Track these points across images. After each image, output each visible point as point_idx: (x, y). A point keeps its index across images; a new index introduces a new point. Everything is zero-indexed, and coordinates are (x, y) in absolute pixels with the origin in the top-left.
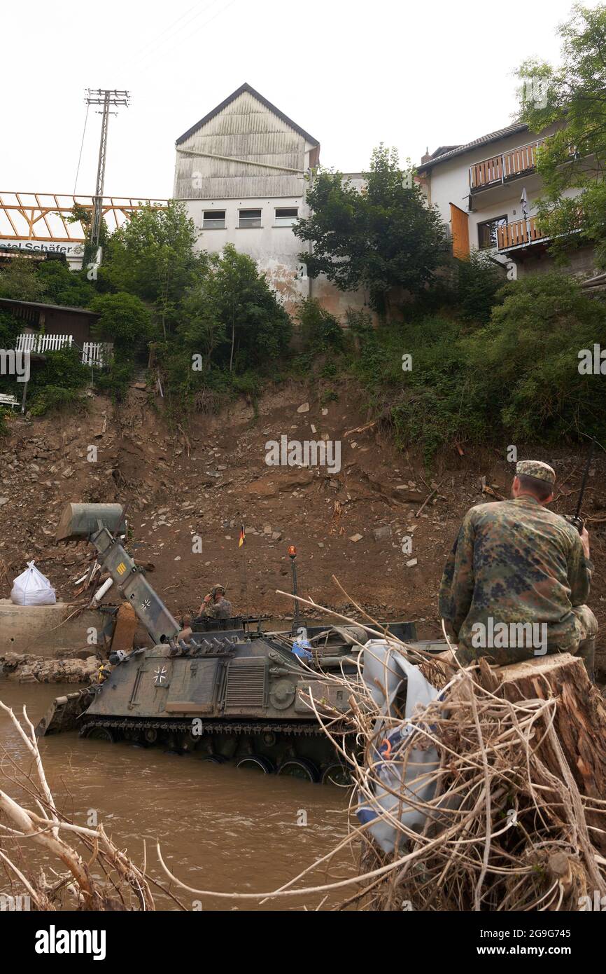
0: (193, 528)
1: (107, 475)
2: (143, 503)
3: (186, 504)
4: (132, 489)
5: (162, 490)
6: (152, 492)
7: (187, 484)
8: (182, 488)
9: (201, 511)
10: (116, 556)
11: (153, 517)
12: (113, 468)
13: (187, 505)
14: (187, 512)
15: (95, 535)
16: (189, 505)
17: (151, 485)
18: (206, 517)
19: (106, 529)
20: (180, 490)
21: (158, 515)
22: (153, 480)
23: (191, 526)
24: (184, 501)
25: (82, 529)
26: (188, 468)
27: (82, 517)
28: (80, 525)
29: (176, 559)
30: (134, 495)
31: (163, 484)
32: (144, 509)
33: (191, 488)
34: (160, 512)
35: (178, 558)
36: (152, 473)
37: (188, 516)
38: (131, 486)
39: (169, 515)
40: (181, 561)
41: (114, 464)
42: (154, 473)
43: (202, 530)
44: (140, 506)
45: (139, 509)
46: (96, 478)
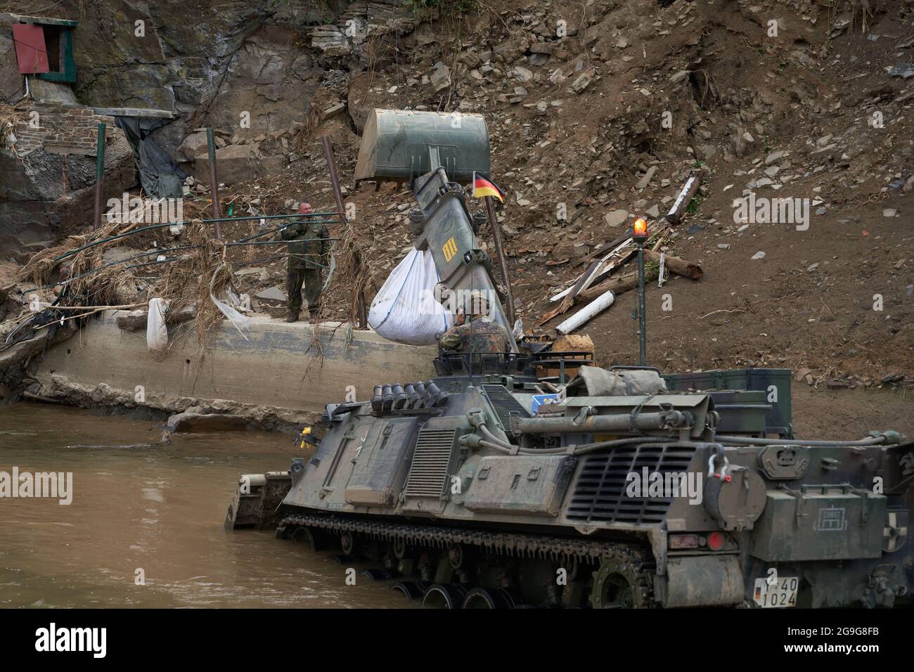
0: (820, 194)
1: (672, 83)
2: (743, 140)
3: (823, 140)
4: (728, 111)
5: (791, 112)
6: (770, 117)
7: (839, 96)
8: (827, 105)
9: (845, 156)
10: (445, 221)
11: (752, 171)
12: (687, 69)
13: (824, 143)
14: (819, 159)
15: (421, 181)
16: (829, 143)
17: (767, 101)
18: (853, 170)
19: (443, 171)
20: (824, 111)
21: (765, 166)
22: (773, 89)
23: (818, 189)
24: (821, 135)
25: (396, 164)
26: (854, 58)
27: (397, 142)
28: (393, 158)
29: (754, 257)
30: (731, 125)
31: (795, 98)
32: (745, 153)
33: (846, 105)
34: (770, 158)
35: (760, 255)
36: (771, 75)
37: (821, 168)
38: (728, 106)
39: (787, 165)
40: (764, 260)
41: (689, 59)
42: (777, 73)
43: (839, 198)
44: (738, 149)
45: (735, 153)
46: (643, 91)
